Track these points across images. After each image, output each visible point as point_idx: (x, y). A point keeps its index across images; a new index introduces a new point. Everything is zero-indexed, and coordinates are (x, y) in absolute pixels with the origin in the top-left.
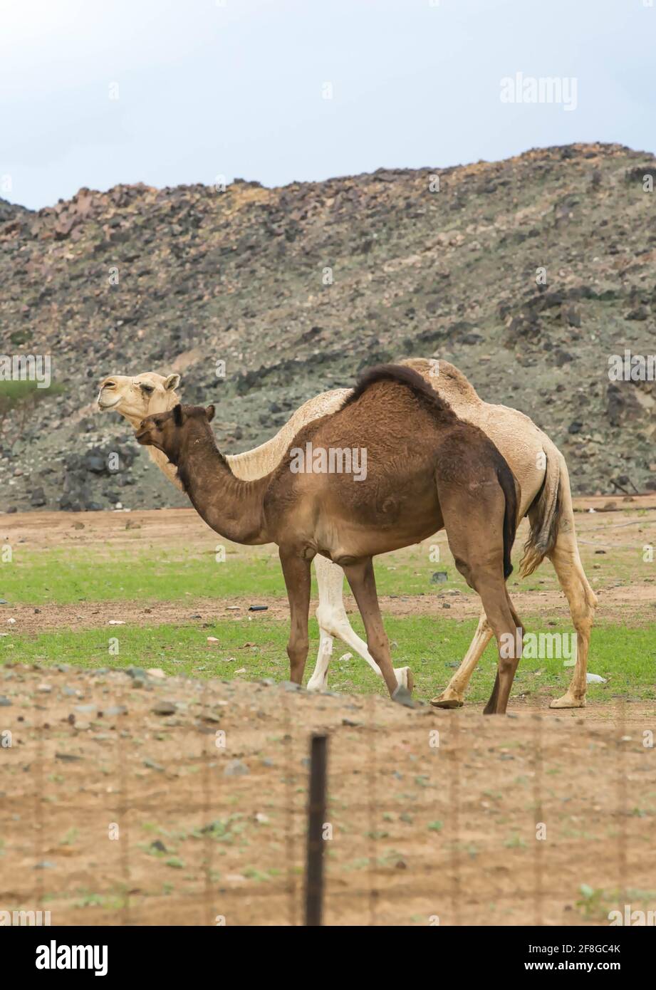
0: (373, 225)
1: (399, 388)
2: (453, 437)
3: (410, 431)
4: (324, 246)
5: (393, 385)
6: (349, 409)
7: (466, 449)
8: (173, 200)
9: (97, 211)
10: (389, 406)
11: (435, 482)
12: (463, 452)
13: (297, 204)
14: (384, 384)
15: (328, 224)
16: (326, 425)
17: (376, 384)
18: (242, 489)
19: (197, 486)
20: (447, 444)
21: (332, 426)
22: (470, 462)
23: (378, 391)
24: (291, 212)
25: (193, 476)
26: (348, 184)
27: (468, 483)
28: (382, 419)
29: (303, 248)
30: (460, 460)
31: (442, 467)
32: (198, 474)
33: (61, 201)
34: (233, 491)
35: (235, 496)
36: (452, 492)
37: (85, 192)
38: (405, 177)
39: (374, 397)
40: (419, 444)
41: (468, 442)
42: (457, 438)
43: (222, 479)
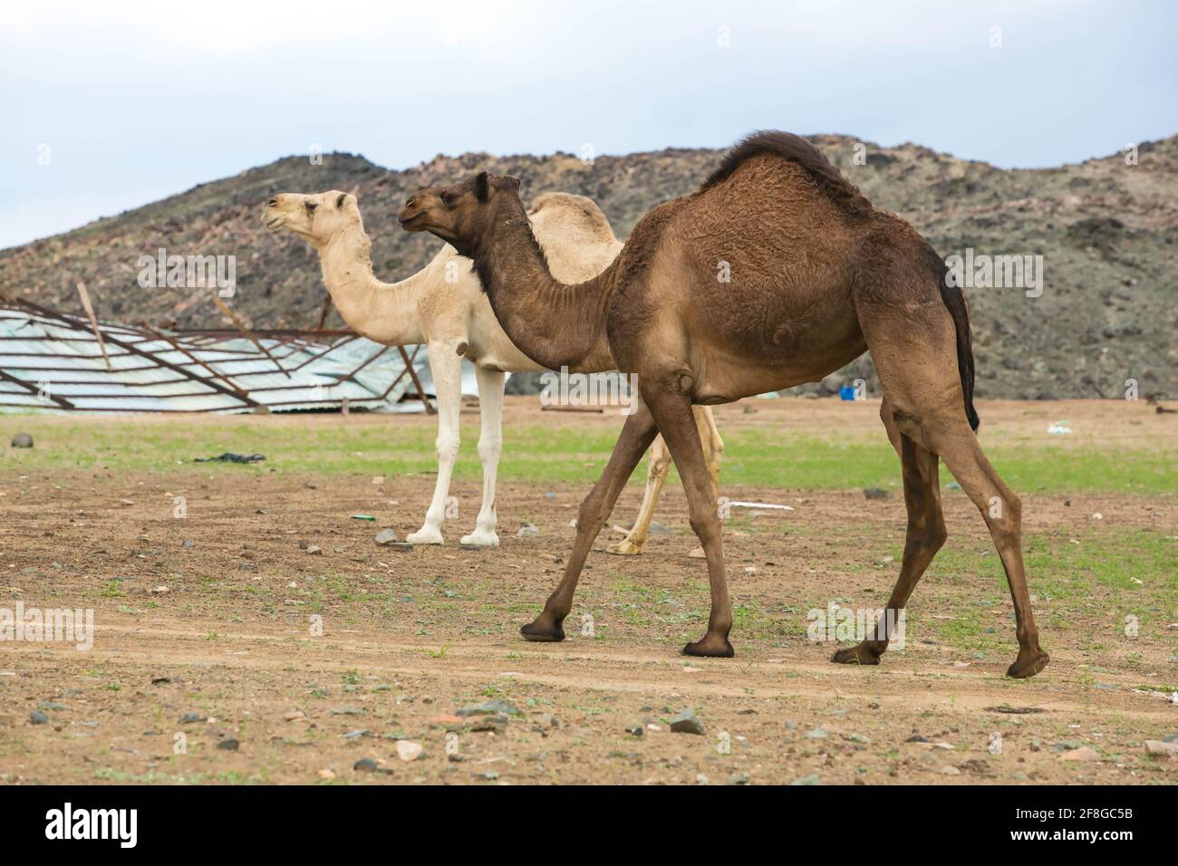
0: (666, 189)
1: (789, 166)
2: (873, 239)
3: (809, 229)
4: (627, 203)
5: (779, 161)
6: (715, 193)
7: (894, 256)
8: (510, 165)
9: (451, 171)
10: (776, 192)
11: (854, 305)
12: (890, 261)
13: (606, 171)
14: (766, 160)
15: (630, 187)
16: (682, 213)
17: (755, 160)
18: (559, 296)
19: (499, 283)
20: (865, 250)
21: (692, 216)
22: (901, 273)
23: (758, 169)
24: (602, 176)
25: (497, 270)
26: (645, 158)
27: (903, 302)
28: (767, 210)
29: (612, 205)
30: (888, 272)
31: (862, 285)
32: (503, 267)
33: (423, 163)
34: (547, 298)
35: (548, 305)
36: (880, 316)
37: (441, 157)
38: (688, 154)
39: (753, 177)
40: (824, 249)
41: (894, 245)
42: (879, 241)
43: (535, 277)
